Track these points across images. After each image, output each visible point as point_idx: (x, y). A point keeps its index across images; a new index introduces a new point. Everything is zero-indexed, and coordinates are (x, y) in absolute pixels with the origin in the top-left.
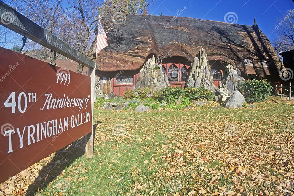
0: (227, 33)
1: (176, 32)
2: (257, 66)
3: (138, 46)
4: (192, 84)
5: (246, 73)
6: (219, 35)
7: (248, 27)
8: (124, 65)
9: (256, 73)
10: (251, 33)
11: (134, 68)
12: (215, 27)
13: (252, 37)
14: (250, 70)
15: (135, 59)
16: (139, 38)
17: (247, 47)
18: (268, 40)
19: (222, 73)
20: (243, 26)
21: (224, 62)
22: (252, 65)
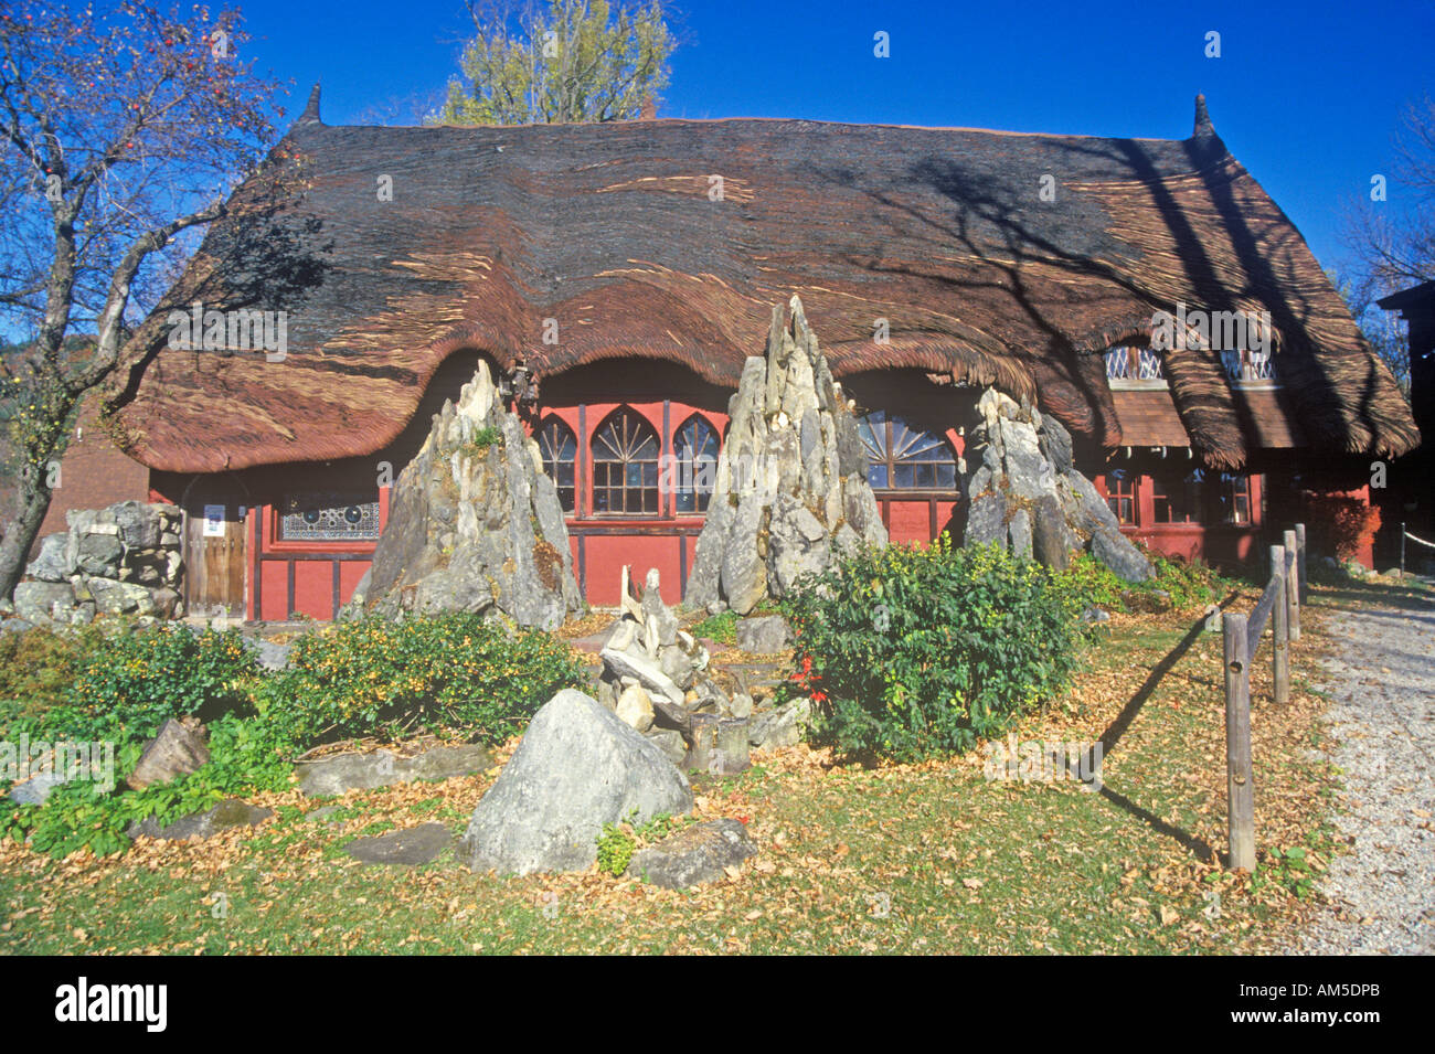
0: (1009, 190)
1: (671, 206)
2: (1195, 387)
3: (395, 309)
4: (716, 534)
5: (1111, 438)
6: (954, 206)
7: (1155, 150)
8: (292, 431)
9: (1190, 435)
10: (1170, 184)
11: (354, 445)
12: (936, 164)
13: (1177, 207)
14: (1148, 420)
15: (358, 393)
16: (417, 264)
17: (1133, 270)
18: (1283, 220)
19: (960, 446)
20: (1126, 145)
21: (951, 373)
22: (1164, 384)
